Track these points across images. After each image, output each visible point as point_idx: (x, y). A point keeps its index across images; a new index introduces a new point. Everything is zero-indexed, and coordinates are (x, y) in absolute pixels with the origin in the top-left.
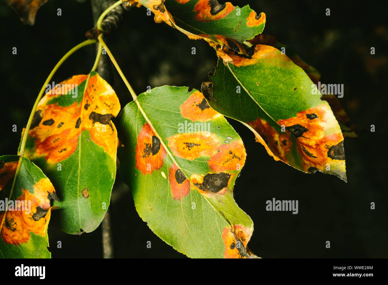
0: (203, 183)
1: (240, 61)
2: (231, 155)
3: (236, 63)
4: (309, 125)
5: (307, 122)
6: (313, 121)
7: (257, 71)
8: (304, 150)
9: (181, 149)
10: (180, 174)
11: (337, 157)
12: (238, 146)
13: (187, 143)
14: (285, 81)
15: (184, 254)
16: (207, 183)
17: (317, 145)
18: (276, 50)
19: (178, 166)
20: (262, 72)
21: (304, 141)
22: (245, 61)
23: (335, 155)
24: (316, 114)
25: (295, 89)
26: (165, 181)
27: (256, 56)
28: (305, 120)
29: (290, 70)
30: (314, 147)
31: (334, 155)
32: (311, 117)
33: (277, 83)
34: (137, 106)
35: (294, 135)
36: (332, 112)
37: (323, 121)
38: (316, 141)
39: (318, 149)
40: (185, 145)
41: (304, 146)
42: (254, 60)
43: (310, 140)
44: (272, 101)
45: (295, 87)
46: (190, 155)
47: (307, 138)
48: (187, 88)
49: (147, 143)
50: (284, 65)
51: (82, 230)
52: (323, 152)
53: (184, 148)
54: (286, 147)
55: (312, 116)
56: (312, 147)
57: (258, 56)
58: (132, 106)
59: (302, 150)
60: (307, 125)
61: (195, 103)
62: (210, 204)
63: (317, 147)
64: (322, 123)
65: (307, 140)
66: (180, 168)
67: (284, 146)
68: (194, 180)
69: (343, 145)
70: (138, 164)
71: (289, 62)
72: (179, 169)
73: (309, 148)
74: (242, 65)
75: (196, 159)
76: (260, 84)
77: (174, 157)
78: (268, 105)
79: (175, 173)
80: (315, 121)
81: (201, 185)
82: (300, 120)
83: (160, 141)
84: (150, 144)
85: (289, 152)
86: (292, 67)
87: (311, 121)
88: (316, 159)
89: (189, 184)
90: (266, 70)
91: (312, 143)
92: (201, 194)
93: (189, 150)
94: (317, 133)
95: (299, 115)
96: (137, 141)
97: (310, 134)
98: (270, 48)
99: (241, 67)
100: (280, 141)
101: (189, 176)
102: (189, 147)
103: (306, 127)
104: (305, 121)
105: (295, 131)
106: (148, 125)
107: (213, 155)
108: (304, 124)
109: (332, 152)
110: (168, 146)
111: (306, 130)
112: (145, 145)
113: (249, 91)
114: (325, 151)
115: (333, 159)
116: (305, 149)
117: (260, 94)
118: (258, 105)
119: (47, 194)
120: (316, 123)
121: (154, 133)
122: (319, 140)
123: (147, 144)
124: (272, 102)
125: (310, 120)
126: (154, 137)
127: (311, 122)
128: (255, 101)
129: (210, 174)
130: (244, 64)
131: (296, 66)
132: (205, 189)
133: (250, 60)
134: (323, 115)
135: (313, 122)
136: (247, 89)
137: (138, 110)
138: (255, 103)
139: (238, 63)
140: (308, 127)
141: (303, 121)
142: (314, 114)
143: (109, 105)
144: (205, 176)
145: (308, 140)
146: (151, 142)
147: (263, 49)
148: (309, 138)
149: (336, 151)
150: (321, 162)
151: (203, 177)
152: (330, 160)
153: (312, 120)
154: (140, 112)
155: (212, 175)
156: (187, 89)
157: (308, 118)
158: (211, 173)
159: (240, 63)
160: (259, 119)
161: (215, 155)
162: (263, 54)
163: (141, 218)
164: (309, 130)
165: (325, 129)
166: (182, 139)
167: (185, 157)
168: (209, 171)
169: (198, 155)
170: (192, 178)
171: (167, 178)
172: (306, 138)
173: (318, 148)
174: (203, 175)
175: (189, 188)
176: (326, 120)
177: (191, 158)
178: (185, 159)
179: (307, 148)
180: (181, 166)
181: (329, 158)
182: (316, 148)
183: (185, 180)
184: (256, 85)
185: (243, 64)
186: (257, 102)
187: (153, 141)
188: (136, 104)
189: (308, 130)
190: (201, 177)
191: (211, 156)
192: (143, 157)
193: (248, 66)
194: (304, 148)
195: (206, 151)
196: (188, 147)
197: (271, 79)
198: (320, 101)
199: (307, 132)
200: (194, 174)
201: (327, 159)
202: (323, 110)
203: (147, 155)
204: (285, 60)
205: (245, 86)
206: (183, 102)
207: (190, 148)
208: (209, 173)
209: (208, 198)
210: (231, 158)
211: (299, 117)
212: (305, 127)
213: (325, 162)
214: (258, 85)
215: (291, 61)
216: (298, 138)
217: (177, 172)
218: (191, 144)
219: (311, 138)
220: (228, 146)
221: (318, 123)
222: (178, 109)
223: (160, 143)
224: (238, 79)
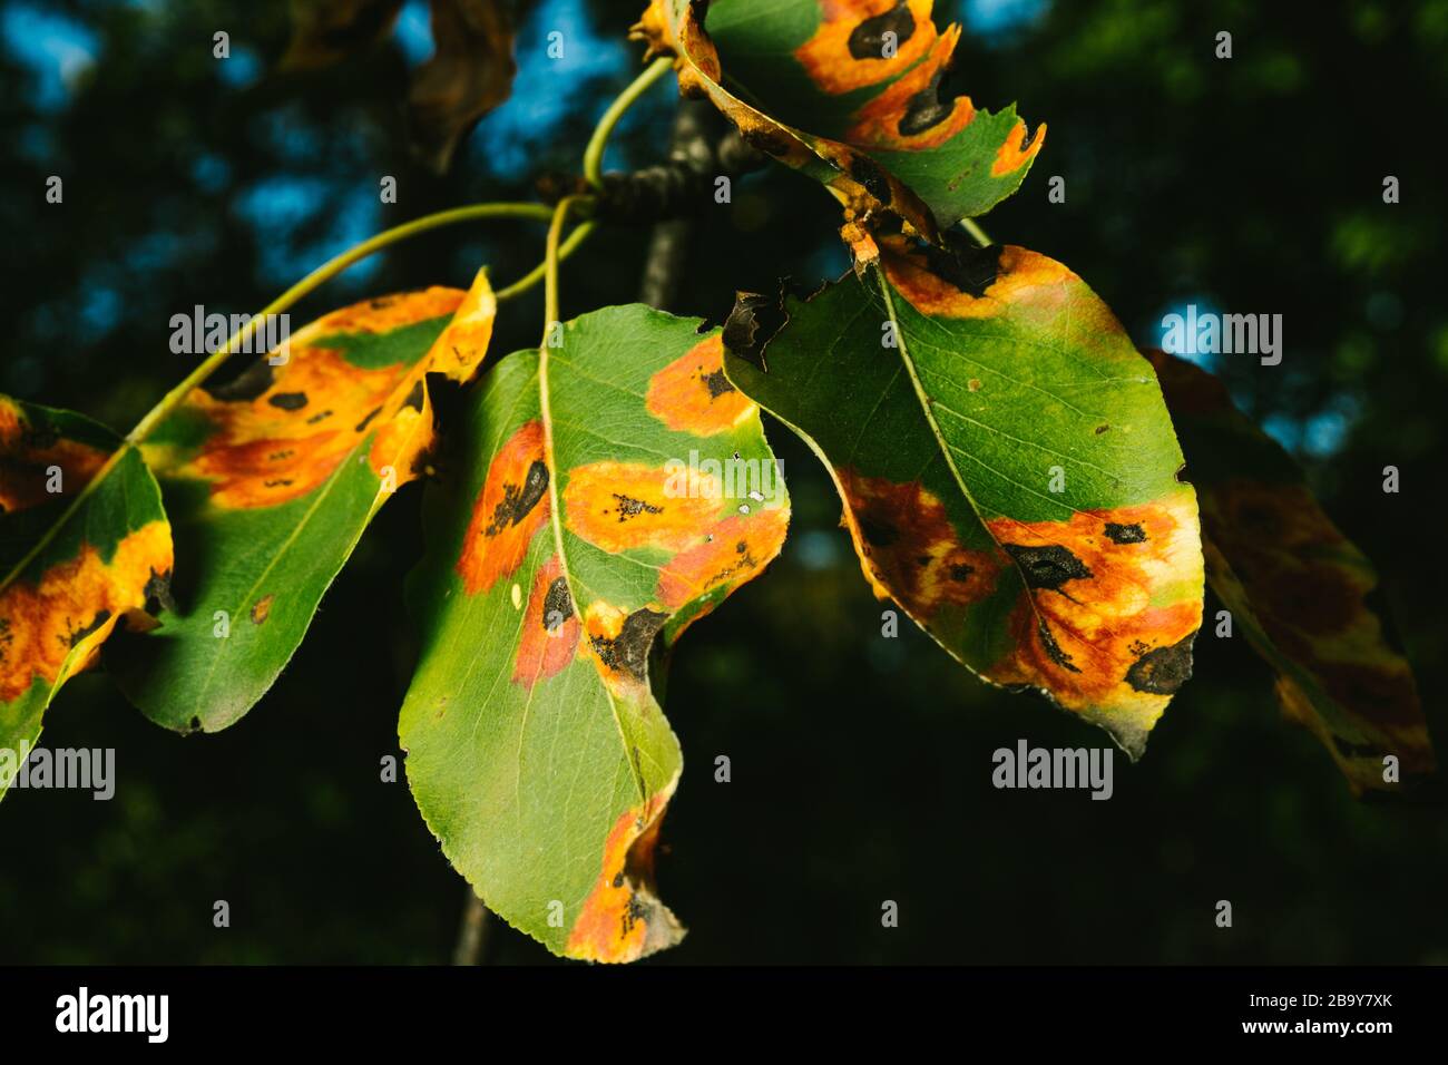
0: (618, 637)
1: (939, 297)
2: (740, 558)
3: (923, 301)
4: (1102, 561)
5: (1096, 547)
6: (1125, 550)
7: (991, 343)
8: (1042, 635)
9: (595, 511)
10: (560, 595)
11: (1155, 685)
12: (771, 528)
13: (624, 498)
14: (1077, 395)
15: (469, 880)
16: (631, 641)
17: (1105, 634)
18: (1074, 278)
19: (565, 566)
20: (1006, 349)
21: (1060, 608)
22: (955, 299)
23: (1151, 679)
24: (1144, 527)
25: (1100, 431)
26: (514, 616)
27: (999, 292)
28: (1091, 538)
29: (1107, 366)
30: (1091, 637)
31: (1148, 676)
32: (1123, 534)
33: (1043, 399)
34: (537, 367)
35: (1028, 574)
36: (1199, 528)
37: (1158, 557)
38: (1105, 619)
39: (1101, 649)
40: (615, 503)
41: (1051, 624)
42: (992, 303)
43: (1086, 611)
44: (1003, 451)
45: (1104, 424)
46: (614, 537)
47: (1078, 603)
48: (698, 322)
49: (511, 483)
50: (1094, 341)
51: (196, 722)
52: (1114, 663)
53: (606, 512)
54: (958, 586)
55: (1128, 532)
56: (1082, 637)
57: (1008, 292)
58: (522, 362)
59: (1034, 631)
60: (1094, 558)
61: (700, 368)
62: (618, 720)
63: (1099, 641)
64: (1153, 562)
65: (1071, 608)
66: (565, 573)
67: (951, 582)
68: (595, 623)
69: (1191, 646)
70: (464, 558)
71: (1115, 338)
72: (562, 579)
73: (1065, 637)
74: (943, 313)
75: (625, 553)
76: (981, 385)
77: (565, 533)
78: (982, 460)
79: (547, 587)
80: (1130, 552)
81: (612, 647)
82: (1077, 535)
83: (548, 479)
84: (519, 489)
85: (961, 605)
86: (1121, 358)
87: (1113, 547)
88: (1074, 675)
89: (576, 636)
90: (1021, 347)
91: (1089, 623)
92: (603, 679)
93: (622, 520)
94: (1122, 596)
95: (1082, 518)
96: (488, 476)
97: (1094, 592)
98: (1054, 269)
99: (935, 317)
100: (946, 561)
101: (583, 607)
102: (625, 510)
103: (1086, 563)
104: (1091, 542)
105: (1037, 565)
106: (539, 427)
107: (685, 550)
108: (1083, 549)
109: (1148, 667)
110: (563, 496)
111: (1080, 573)
112: (504, 491)
113: (930, 402)
114: (1122, 662)
115: (1136, 691)
116: (1048, 630)
117: (966, 419)
118: (941, 450)
119: (148, 576)
120: (1134, 559)
121: (543, 454)
122: (1119, 619)
123: (510, 487)
124: (999, 455)
125: (1115, 543)
126: (539, 466)
127: (1116, 552)
128: (938, 435)
129: (654, 611)
130: (950, 311)
131: (1138, 357)
132: (618, 664)
133: (976, 301)
134: (1167, 536)
135: (1123, 553)
136: (927, 392)
137: (535, 378)
138: (937, 441)
139: (929, 301)
140: (1095, 566)
141: (1082, 540)
142: (1135, 528)
143: (462, 354)
144: (630, 614)
145: (1076, 609)
146: (522, 484)
147: (1029, 270)
148: (1082, 604)
149: (1162, 668)
150: (1088, 689)
151: (626, 617)
152: (1126, 693)
153: (1121, 546)
154: (537, 385)
155: (656, 615)
156: (698, 325)
157: (1107, 534)
158: (655, 608)
159: (938, 303)
160: (916, 486)
161: (690, 551)
162: (1027, 288)
163: (399, 738)
164: (1097, 577)
165: (1155, 585)
166: (612, 482)
167: (596, 540)
168: (652, 600)
169: (642, 539)
170: (589, 613)
171: (523, 606)
172: (1073, 600)
173: (1103, 644)
174: (627, 610)
175: (571, 650)
176: (1171, 554)
177: (613, 545)
178: (593, 543)
179: (1057, 634)
180: (570, 567)
181: (1126, 686)
182: (1095, 643)
183: (569, 619)
184: (966, 387)
185: (946, 311)
186: (942, 442)
187: (530, 477)
188: (537, 360)
189: (1092, 576)
190: (616, 615)
191: (677, 551)
192: (487, 534)
193: (962, 321)
194: (1045, 625)
195: (669, 531)
196: (621, 512)
197: (1026, 379)
198: (1173, 482)
199: (1081, 582)
200: (600, 601)
201: (1117, 684)
202: (1170, 518)
203: (498, 528)
204: (1103, 323)
205: (921, 382)
206: (668, 362)
207: (626, 516)
208: (648, 607)
209: (619, 697)
210: (735, 566)
211: (1076, 526)
212: (1080, 562)
213: (1102, 691)
214: (971, 390)
215: (1127, 337)
216: (1040, 590)
217: (553, 587)
218: (635, 502)
219: (1092, 604)
220: (741, 523)
221: (1141, 560)
222: (645, 382)
223: (546, 486)
224: (908, 352)
